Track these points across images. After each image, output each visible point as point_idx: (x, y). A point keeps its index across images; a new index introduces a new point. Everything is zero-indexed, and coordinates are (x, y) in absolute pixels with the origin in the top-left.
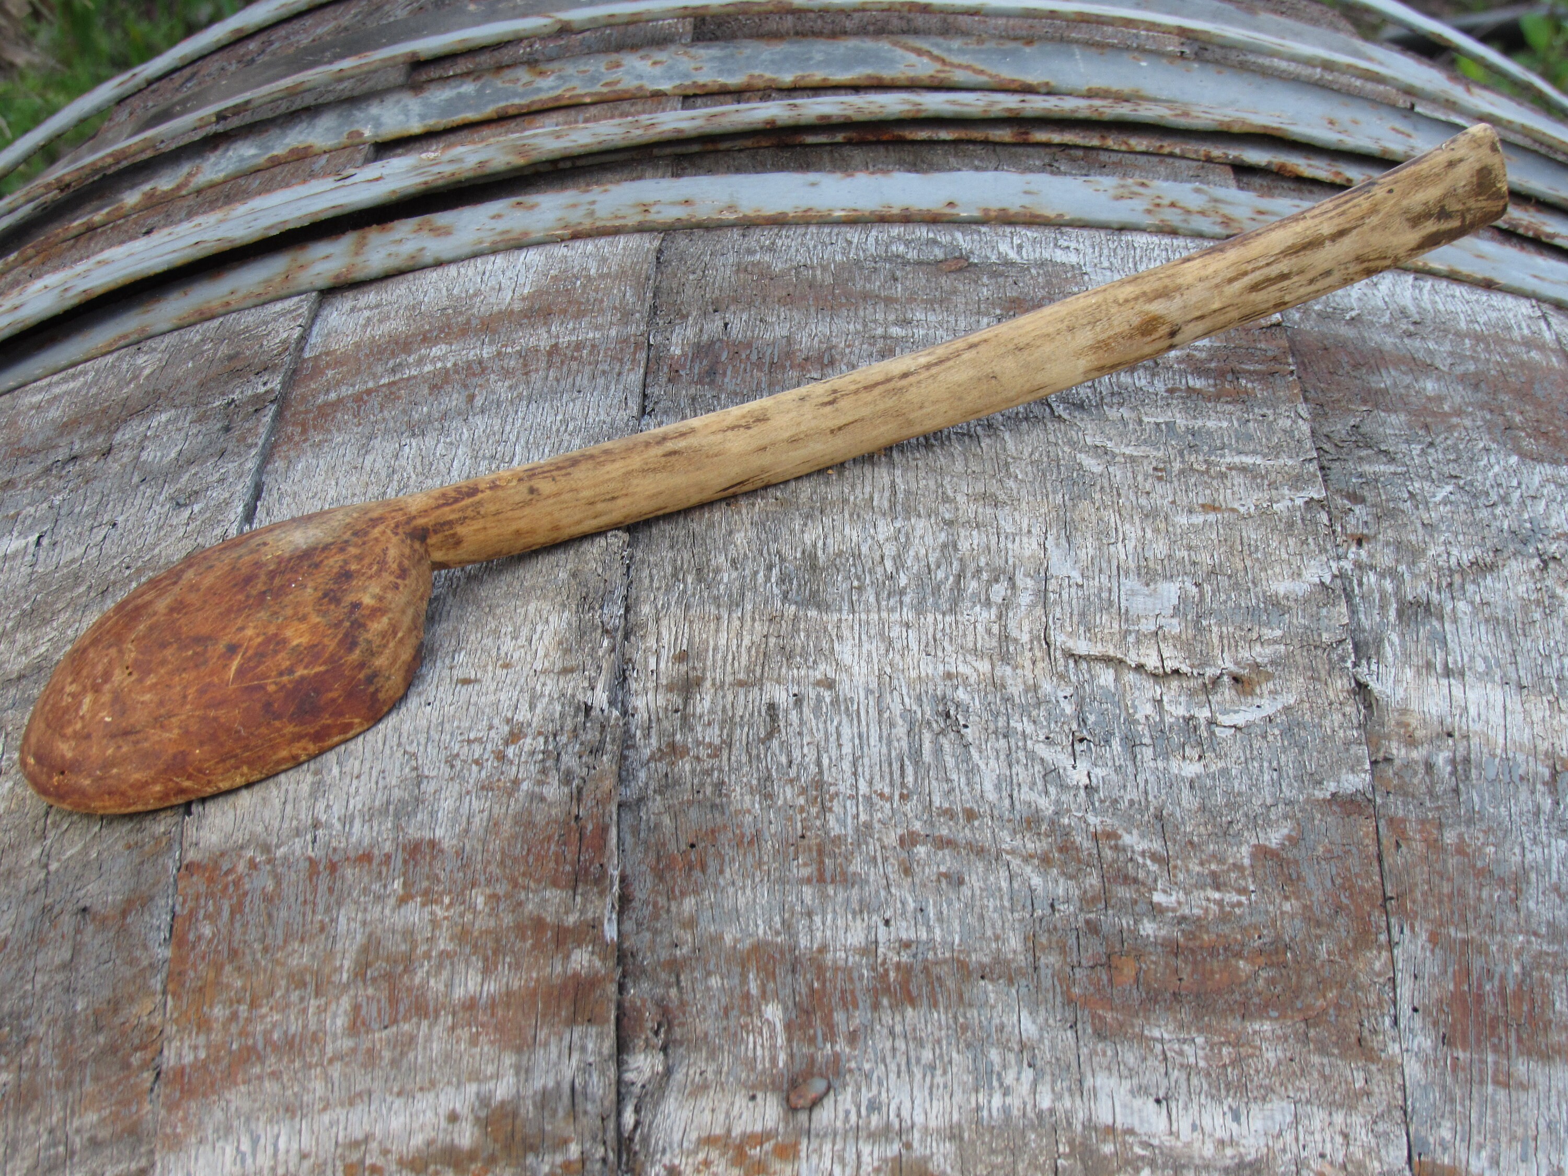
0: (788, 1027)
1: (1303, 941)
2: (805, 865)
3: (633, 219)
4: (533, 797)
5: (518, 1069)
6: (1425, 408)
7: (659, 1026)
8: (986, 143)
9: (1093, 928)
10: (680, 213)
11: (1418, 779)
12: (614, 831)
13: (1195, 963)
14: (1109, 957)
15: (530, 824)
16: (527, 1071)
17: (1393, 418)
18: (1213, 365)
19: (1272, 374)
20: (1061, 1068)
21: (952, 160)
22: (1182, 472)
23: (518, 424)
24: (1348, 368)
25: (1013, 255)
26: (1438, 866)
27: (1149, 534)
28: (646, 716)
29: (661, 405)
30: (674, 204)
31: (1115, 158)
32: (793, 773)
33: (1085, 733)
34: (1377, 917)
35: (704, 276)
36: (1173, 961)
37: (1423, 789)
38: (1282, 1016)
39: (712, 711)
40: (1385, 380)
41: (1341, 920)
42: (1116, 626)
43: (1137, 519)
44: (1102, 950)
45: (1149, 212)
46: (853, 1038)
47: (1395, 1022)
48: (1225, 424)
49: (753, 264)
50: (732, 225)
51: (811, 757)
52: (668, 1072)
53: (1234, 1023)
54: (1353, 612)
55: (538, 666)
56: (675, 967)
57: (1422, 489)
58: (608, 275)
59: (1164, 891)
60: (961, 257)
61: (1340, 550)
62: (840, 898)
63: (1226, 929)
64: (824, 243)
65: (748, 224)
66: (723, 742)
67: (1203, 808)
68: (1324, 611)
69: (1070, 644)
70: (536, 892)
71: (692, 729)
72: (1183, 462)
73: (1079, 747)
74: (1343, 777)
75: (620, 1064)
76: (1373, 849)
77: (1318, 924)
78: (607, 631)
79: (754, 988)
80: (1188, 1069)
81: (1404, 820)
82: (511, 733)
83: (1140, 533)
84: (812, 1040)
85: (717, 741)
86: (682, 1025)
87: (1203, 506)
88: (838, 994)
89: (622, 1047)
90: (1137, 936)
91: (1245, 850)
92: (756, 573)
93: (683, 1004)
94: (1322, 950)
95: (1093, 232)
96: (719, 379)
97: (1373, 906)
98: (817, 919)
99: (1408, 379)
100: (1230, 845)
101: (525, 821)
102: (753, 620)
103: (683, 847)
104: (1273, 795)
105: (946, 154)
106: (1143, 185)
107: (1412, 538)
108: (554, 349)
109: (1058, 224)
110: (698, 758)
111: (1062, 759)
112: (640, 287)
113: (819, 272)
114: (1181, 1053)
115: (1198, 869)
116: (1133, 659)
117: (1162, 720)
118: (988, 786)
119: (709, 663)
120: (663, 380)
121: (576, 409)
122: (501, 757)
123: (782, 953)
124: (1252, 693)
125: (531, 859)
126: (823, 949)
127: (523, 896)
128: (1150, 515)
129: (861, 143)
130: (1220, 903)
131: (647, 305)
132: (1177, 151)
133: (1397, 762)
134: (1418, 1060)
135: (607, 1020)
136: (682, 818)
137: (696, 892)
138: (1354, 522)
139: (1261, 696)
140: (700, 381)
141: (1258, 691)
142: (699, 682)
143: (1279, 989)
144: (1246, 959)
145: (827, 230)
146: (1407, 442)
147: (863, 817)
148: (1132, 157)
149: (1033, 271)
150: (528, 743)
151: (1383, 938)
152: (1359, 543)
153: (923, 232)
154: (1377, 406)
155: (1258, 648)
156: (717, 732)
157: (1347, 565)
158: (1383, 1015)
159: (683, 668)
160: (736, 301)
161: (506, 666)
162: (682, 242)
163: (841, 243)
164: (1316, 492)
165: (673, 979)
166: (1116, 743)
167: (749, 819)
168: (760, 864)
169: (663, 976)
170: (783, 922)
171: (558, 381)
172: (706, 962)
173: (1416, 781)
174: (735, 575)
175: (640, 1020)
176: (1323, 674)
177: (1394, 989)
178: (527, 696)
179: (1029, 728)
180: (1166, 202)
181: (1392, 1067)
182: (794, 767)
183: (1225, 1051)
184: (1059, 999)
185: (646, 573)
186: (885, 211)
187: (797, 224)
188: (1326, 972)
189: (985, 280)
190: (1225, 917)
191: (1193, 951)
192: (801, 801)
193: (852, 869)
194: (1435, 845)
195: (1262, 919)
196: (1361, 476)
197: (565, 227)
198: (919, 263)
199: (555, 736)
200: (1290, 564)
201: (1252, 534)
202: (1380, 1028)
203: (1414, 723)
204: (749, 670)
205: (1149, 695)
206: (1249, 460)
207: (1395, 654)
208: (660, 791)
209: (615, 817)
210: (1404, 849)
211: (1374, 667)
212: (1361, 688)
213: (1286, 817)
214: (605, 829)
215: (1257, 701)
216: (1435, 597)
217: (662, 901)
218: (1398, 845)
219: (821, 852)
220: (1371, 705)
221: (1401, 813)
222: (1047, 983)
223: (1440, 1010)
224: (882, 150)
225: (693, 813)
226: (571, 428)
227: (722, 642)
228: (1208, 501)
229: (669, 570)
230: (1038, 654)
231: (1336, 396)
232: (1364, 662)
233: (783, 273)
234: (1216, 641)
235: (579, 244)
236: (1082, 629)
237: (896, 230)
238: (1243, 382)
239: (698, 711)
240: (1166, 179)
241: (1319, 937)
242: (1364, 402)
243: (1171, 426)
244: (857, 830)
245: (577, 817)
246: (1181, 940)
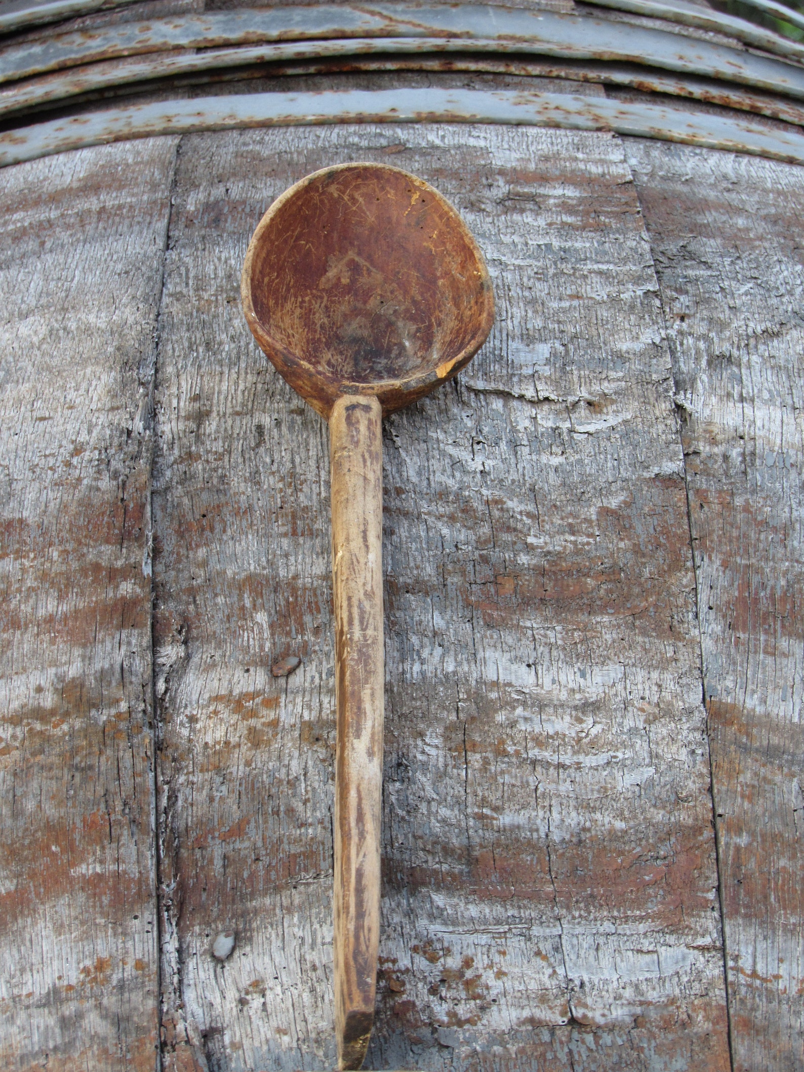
0: (271, 626)
1: (632, 566)
2: (283, 525)
3: (159, 126)
4: (90, 488)
5: (83, 658)
6: (736, 236)
7: (182, 627)
8: (420, 71)
9: (485, 560)
10: (196, 121)
11: (718, 466)
12: (148, 508)
13: (556, 580)
14: (496, 577)
15: (90, 505)
16: (90, 658)
17: (712, 242)
18: (581, 208)
19: (624, 213)
20: (461, 646)
21: (395, 83)
22: (555, 275)
23: (77, 257)
24: (680, 211)
25: (438, 142)
26: (729, 520)
27: (530, 314)
28: (170, 436)
29: (180, 242)
30: (189, 115)
31: (516, 80)
32: (275, 468)
33: (481, 438)
34: (686, 551)
35: (211, 160)
36: (541, 580)
37: (721, 471)
38: (617, 612)
39: (217, 431)
40: (708, 218)
41: (660, 553)
42: (504, 372)
43: (521, 304)
44: (491, 573)
45: (539, 112)
46: (317, 631)
47: (696, 616)
48: (588, 245)
49: (247, 152)
50: (232, 128)
51: (287, 457)
52: (188, 657)
53: (583, 617)
54: (675, 361)
55: (94, 406)
56: (192, 592)
57: (730, 286)
58: (141, 162)
59: (535, 536)
60: (400, 144)
61: (668, 324)
62: (307, 546)
63: (579, 559)
64: (299, 138)
65: (244, 127)
66: (225, 450)
67: (564, 484)
68: (654, 361)
69: (472, 383)
70: (94, 547)
71: (203, 443)
72: (556, 268)
73: (476, 447)
74: (664, 464)
75: (155, 653)
76: (684, 509)
77: (644, 555)
78: (143, 384)
79: (248, 603)
80: (550, 646)
81: (706, 491)
82: (75, 449)
83: (523, 313)
84: (288, 634)
85: (221, 450)
86: (197, 627)
87: (569, 296)
88: (306, 604)
89: (156, 643)
90: (514, 562)
91: (593, 510)
92: (248, 344)
93: (198, 614)
94: (646, 573)
95: (497, 127)
96: (222, 224)
97: (682, 544)
98: (292, 559)
99: (724, 218)
100: (582, 507)
101: (85, 503)
102: (246, 373)
103: (198, 517)
104: (614, 475)
105: (391, 80)
106: (536, 95)
107: (721, 316)
108: (103, 210)
109: (472, 122)
110: (207, 461)
111: (465, 455)
112: (164, 168)
113: (295, 156)
114: (545, 636)
115: (559, 522)
116: (516, 392)
117: (536, 430)
118: (412, 473)
119: (215, 401)
120: (181, 226)
121: (118, 246)
122: (68, 464)
123: (267, 581)
124: (601, 412)
125: (90, 527)
126: (296, 577)
127: (85, 550)
128: (533, 302)
129: (328, 74)
130: (575, 543)
131: (170, 180)
132: (563, 74)
133: (703, 455)
134: (711, 639)
135: (146, 625)
136: (196, 499)
137: (206, 545)
138: (679, 306)
139: (607, 414)
140: (208, 226)
141: (605, 411)
142: (208, 414)
143: (614, 596)
144: (592, 577)
145: (301, 129)
146: (721, 256)
147: (323, 495)
148: (529, 79)
149: (453, 152)
150: (87, 455)
151: (689, 564)
152: (682, 319)
153: (372, 129)
154: (700, 234)
155: (606, 384)
156: (221, 444)
157: (672, 333)
158: (688, 612)
159: (197, 405)
160: (234, 175)
161: (71, 408)
162: (195, 140)
163: (312, 137)
164: (652, 287)
165: (191, 600)
166: (503, 445)
167: (243, 498)
168: (251, 525)
169: (184, 598)
170: (268, 561)
171: (105, 229)
172: (214, 588)
173: (716, 467)
174: (233, 345)
175: (168, 625)
176: (652, 400)
177: (696, 596)
178: (86, 426)
179: (441, 436)
180: (552, 106)
181: (694, 643)
182: (275, 465)
183: (576, 634)
184: (461, 603)
185: (170, 347)
186: (345, 115)
187: (280, 126)
188: (649, 585)
189: (417, 158)
190: (577, 552)
191: (555, 573)
192: (281, 485)
193: (316, 526)
194: (728, 506)
195: (604, 552)
196: (686, 277)
197: (110, 133)
198: (369, 148)
199: (106, 449)
200: (631, 331)
201: (604, 313)
202: (685, 619)
203: (716, 430)
204: (243, 405)
205: (527, 414)
206: (604, 267)
207: (704, 388)
208: (181, 482)
209: (149, 499)
210: (706, 508)
211: (689, 396)
212: (679, 408)
213: (622, 489)
214: (143, 506)
215: (604, 417)
216: (735, 353)
217: (183, 551)
218: (702, 506)
219: (294, 516)
220: (686, 420)
221: (704, 487)
222: (452, 594)
223: (728, 608)
224: (344, 78)
225: (205, 496)
226: (115, 257)
227: (224, 387)
228: (574, 292)
229: (186, 344)
230: (449, 389)
231: (671, 228)
232: (682, 392)
233: (268, 158)
234: (576, 379)
235: (120, 145)
236: (480, 374)
237: (352, 128)
238: (602, 218)
239: (207, 431)
240: (554, 92)
241: (644, 564)
242: (692, 231)
243: (548, 246)
244: (320, 502)
245: (122, 500)
246: (547, 566)
